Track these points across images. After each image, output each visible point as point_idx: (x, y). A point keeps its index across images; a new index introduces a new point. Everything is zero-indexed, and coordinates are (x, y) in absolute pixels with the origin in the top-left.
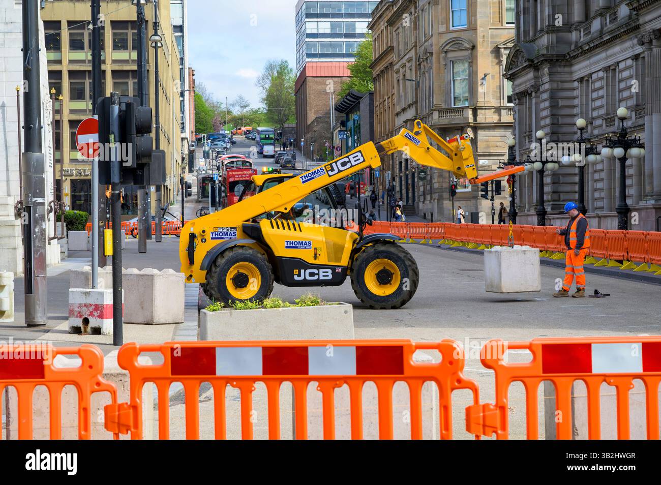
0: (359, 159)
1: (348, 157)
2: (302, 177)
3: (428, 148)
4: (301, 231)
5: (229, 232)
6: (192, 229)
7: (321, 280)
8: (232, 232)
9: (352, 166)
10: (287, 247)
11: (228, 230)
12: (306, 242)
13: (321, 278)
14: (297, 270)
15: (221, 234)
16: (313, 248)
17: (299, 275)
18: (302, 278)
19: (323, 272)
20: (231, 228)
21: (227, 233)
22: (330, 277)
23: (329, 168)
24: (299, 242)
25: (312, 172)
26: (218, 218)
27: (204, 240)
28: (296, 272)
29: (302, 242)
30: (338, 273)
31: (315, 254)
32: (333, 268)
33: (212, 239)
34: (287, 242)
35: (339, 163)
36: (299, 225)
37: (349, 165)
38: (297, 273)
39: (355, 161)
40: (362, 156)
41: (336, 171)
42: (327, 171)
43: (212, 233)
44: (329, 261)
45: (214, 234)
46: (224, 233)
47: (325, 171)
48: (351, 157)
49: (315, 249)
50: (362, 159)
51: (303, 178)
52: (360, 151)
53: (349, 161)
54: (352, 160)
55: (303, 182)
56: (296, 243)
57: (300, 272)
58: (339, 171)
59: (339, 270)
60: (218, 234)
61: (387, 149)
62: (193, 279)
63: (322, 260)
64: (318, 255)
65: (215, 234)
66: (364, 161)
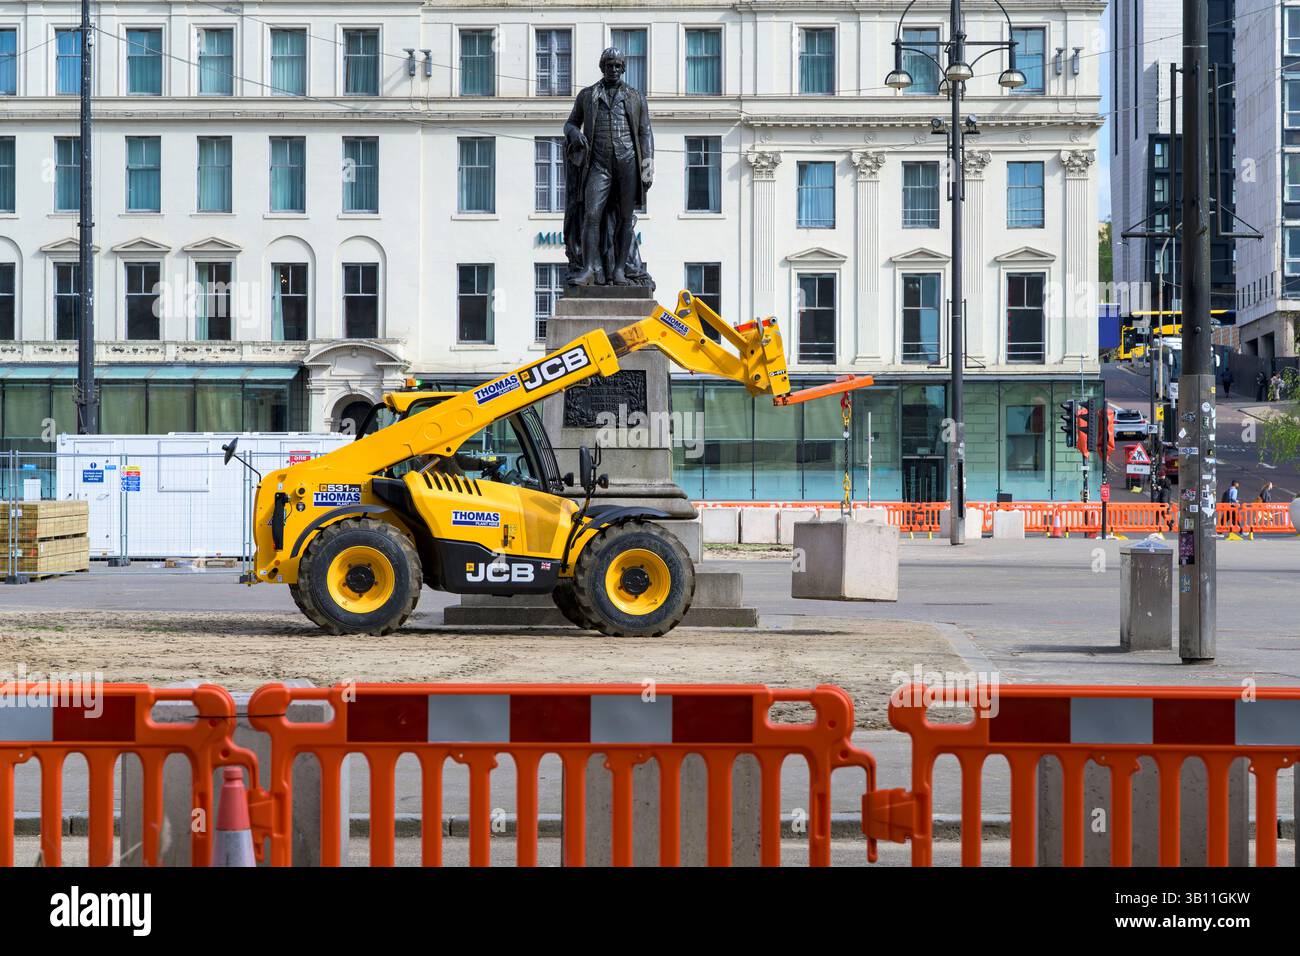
0: (580, 361)
1: (560, 356)
2: (477, 393)
3: (703, 341)
4: (480, 494)
5: (347, 494)
6: (280, 485)
7: (515, 583)
8: (353, 494)
9: (567, 373)
10: (455, 523)
11: (345, 490)
12: (489, 514)
13: (515, 579)
14: (473, 565)
15: (332, 497)
16: (501, 527)
17: (475, 573)
18: (480, 578)
19: (519, 569)
20: (351, 486)
21: (344, 495)
22: (531, 578)
23: (525, 375)
24: (478, 514)
25: (496, 384)
26: (325, 466)
27: (301, 507)
28: (470, 566)
29: (483, 514)
30: (545, 571)
31: (506, 537)
32: (536, 562)
33: (316, 504)
34: (456, 513)
35: (544, 368)
36: (475, 483)
37: (562, 371)
38: (473, 569)
39: (573, 364)
40: (585, 354)
41: (539, 381)
42: (523, 382)
43: (317, 494)
44: (529, 549)
45: (320, 496)
46: (339, 495)
47: (519, 381)
48: (565, 357)
49: (506, 527)
50: (585, 361)
51: (480, 394)
52: (581, 347)
53: (563, 364)
54: (568, 362)
55: (480, 402)
56: (471, 516)
57: (477, 568)
58: (545, 382)
59: (547, 566)
60: (326, 497)
61: (629, 343)
62: (279, 576)
63: (518, 548)
64: (509, 539)
65: (323, 497)
66: (589, 363)
